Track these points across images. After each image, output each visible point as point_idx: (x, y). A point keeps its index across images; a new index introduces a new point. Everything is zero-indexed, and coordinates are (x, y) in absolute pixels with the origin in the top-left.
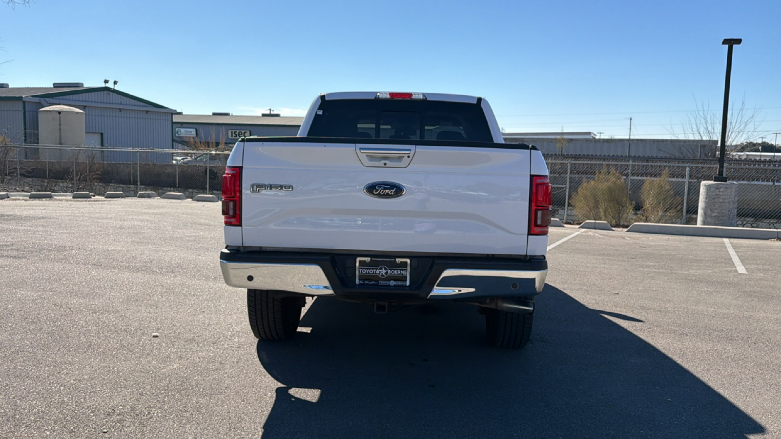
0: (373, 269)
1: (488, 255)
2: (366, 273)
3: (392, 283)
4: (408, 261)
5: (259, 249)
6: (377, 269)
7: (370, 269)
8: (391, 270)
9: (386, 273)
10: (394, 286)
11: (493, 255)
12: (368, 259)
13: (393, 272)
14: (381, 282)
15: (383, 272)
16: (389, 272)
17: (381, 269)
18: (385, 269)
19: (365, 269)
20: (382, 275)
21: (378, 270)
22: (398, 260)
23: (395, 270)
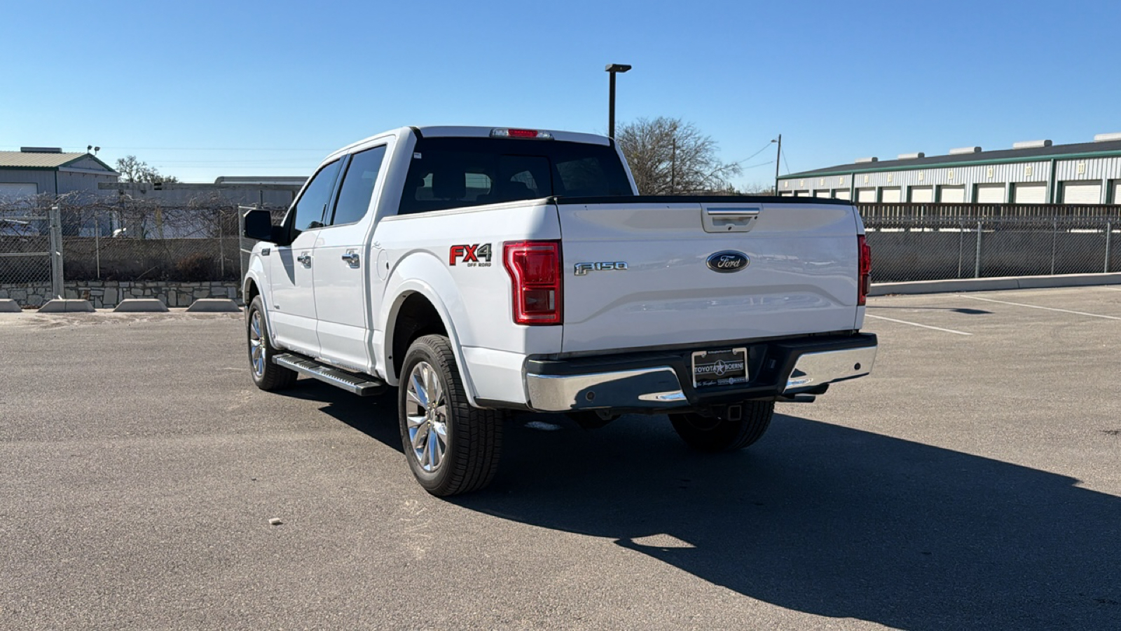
0: (709, 366)
1: (809, 334)
2: (702, 372)
3: (731, 381)
4: (744, 350)
5: (568, 356)
6: (713, 365)
7: (706, 366)
8: (728, 364)
9: (723, 369)
10: (734, 384)
11: (814, 334)
12: (703, 353)
13: (730, 367)
14: (721, 382)
15: (720, 367)
16: (727, 367)
17: (717, 364)
18: (722, 364)
19: (701, 366)
20: (720, 373)
21: (715, 367)
22: (736, 350)
23: (732, 363)
